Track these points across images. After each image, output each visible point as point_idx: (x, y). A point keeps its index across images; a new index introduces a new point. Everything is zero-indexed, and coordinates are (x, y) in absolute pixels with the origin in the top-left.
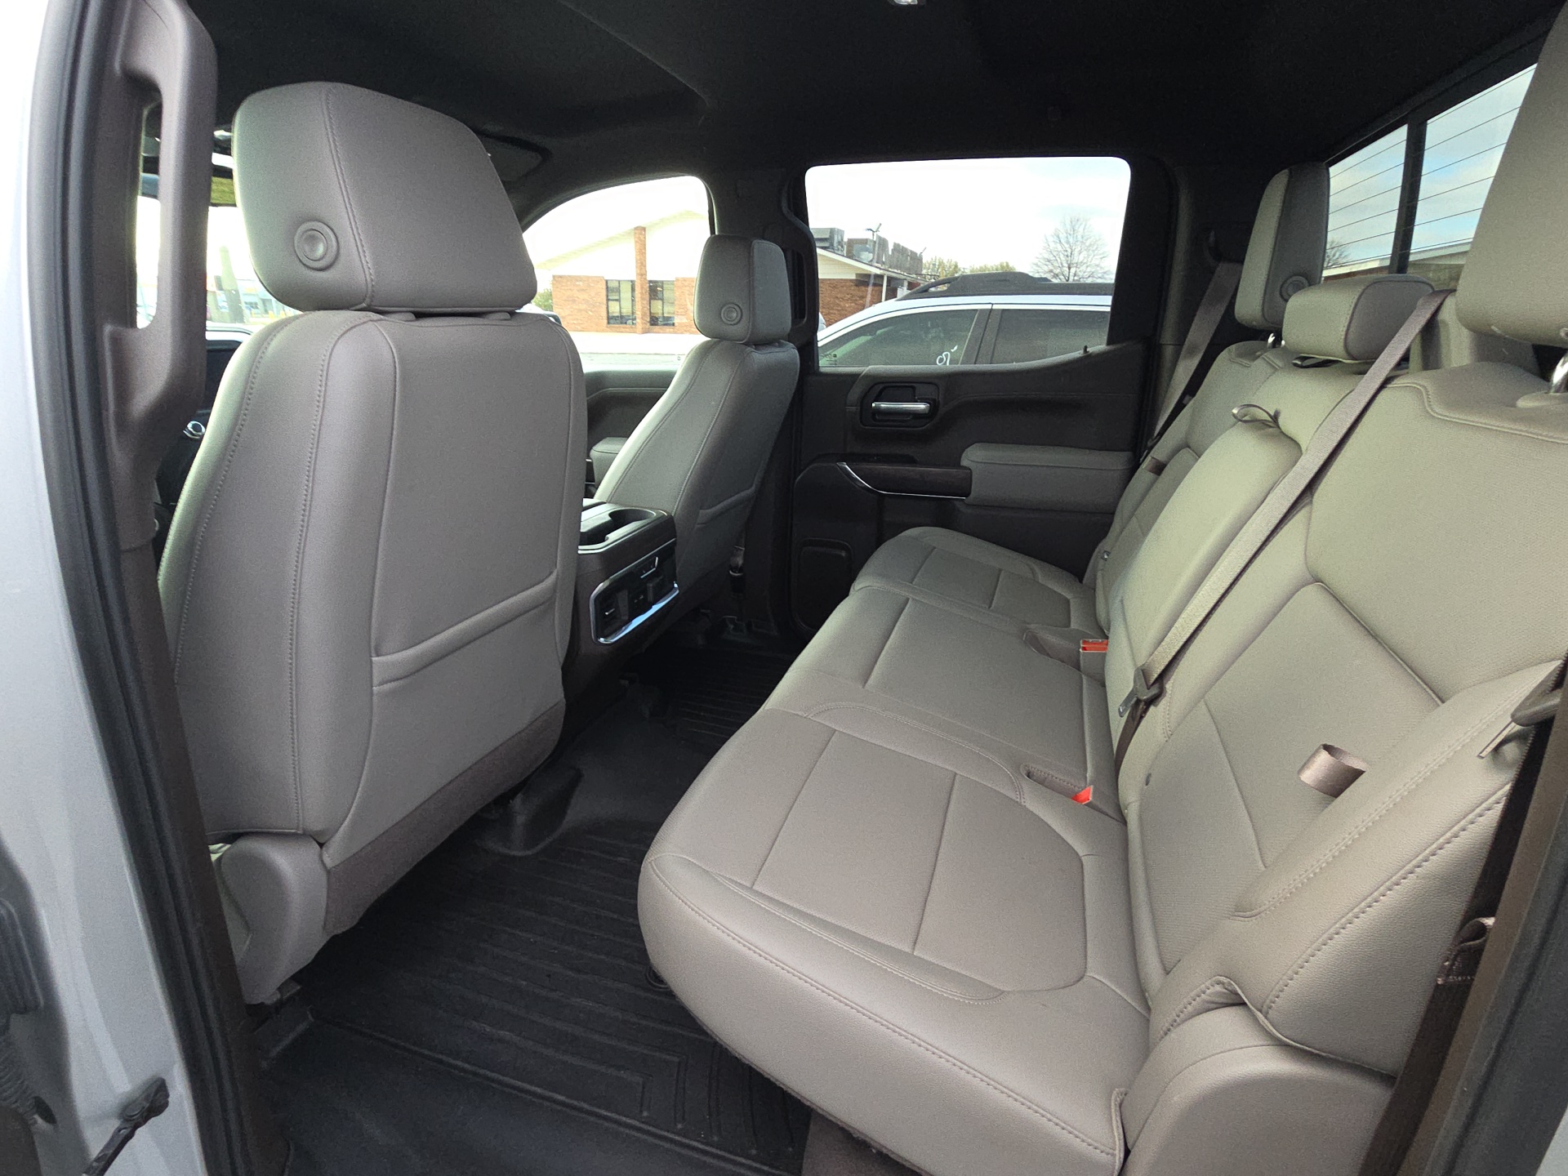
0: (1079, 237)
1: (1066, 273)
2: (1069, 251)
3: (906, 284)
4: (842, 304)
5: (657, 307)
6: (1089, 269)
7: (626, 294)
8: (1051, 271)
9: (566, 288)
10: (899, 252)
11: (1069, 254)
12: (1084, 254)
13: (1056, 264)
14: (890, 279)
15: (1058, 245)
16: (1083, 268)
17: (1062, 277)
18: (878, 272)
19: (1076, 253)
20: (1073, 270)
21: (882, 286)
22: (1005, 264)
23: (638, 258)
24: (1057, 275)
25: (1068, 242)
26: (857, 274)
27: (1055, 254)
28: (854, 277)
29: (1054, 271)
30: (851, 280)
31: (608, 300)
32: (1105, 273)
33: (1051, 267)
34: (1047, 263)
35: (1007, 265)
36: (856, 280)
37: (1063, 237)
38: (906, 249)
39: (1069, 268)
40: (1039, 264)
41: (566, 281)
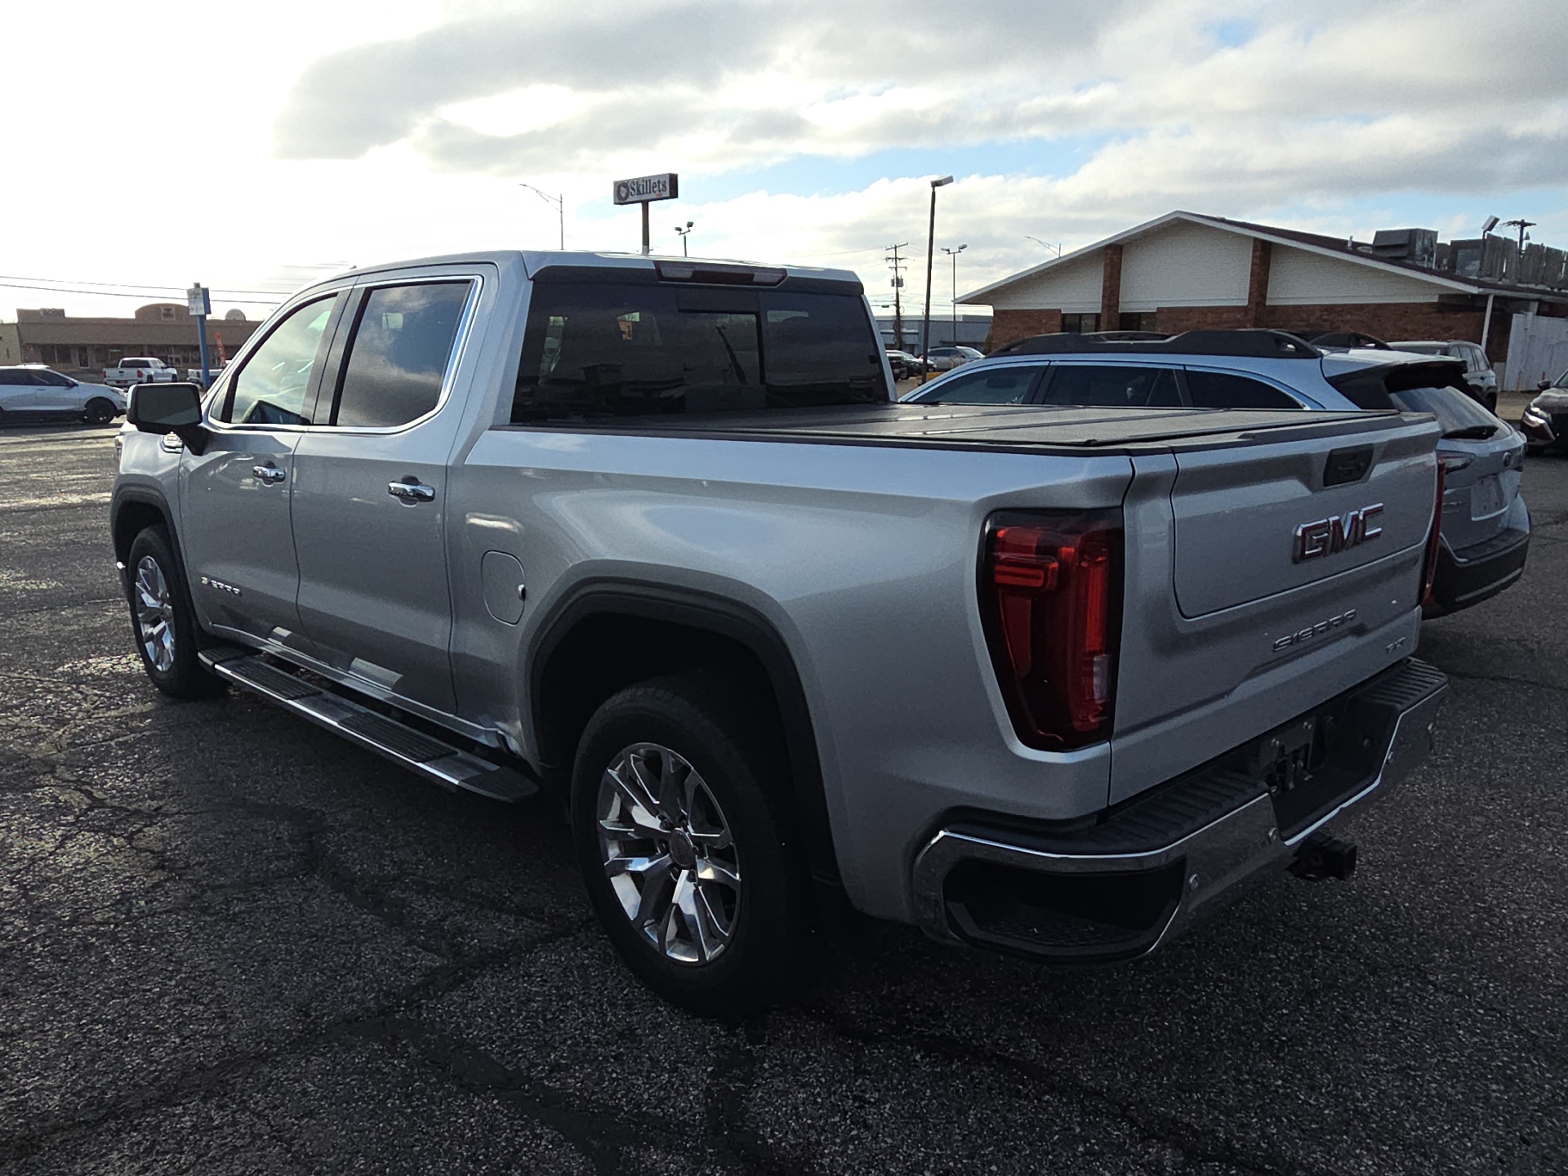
9: (1010, 327)
23: (1108, 284)
26: (1441, 296)
41: (1010, 316)
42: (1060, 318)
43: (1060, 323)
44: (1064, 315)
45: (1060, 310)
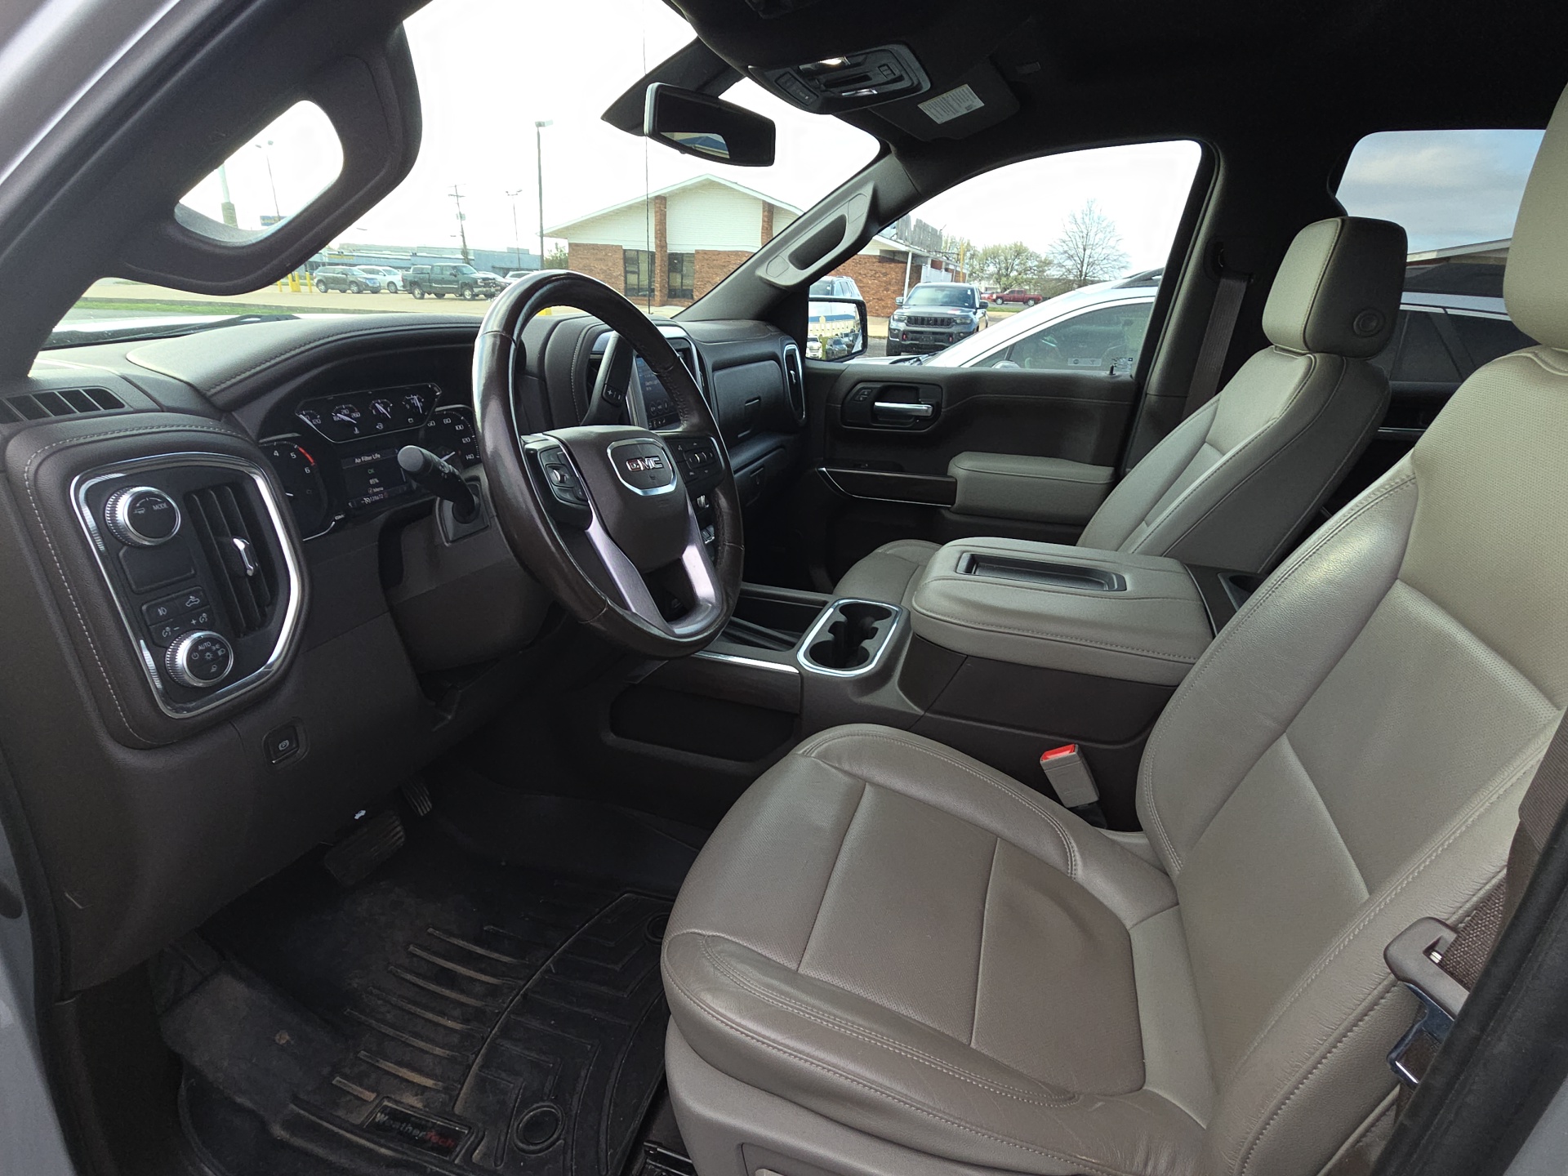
0: (1096, 218)
1: (1081, 255)
2: (1085, 232)
3: (929, 262)
4: (865, 280)
5: (677, 280)
6: (1104, 251)
7: (644, 266)
8: (1066, 252)
9: (582, 256)
10: (920, 228)
11: (1085, 236)
12: (1100, 235)
13: (1070, 244)
14: (915, 256)
15: (1074, 227)
16: (1099, 250)
17: (1077, 258)
18: (903, 248)
19: (1092, 234)
20: (1088, 252)
21: (907, 263)
22: (1019, 244)
23: (658, 228)
24: (1072, 256)
25: (1084, 223)
26: (881, 251)
27: (1070, 234)
28: (878, 254)
29: (1069, 252)
30: (875, 256)
31: (626, 272)
32: (1120, 256)
33: (1066, 248)
34: (1063, 244)
35: (1021, 245)
36: (880, 256)
37: (1079, 218)
38: (928, 226)
39: (1085, 250)
40: (1054, 244)
41: (582, 249)
42: (622, 253)
43: (622, 256)
44: (625, 251)
45: (621, 246)
